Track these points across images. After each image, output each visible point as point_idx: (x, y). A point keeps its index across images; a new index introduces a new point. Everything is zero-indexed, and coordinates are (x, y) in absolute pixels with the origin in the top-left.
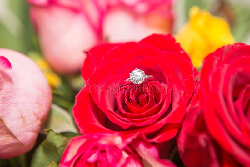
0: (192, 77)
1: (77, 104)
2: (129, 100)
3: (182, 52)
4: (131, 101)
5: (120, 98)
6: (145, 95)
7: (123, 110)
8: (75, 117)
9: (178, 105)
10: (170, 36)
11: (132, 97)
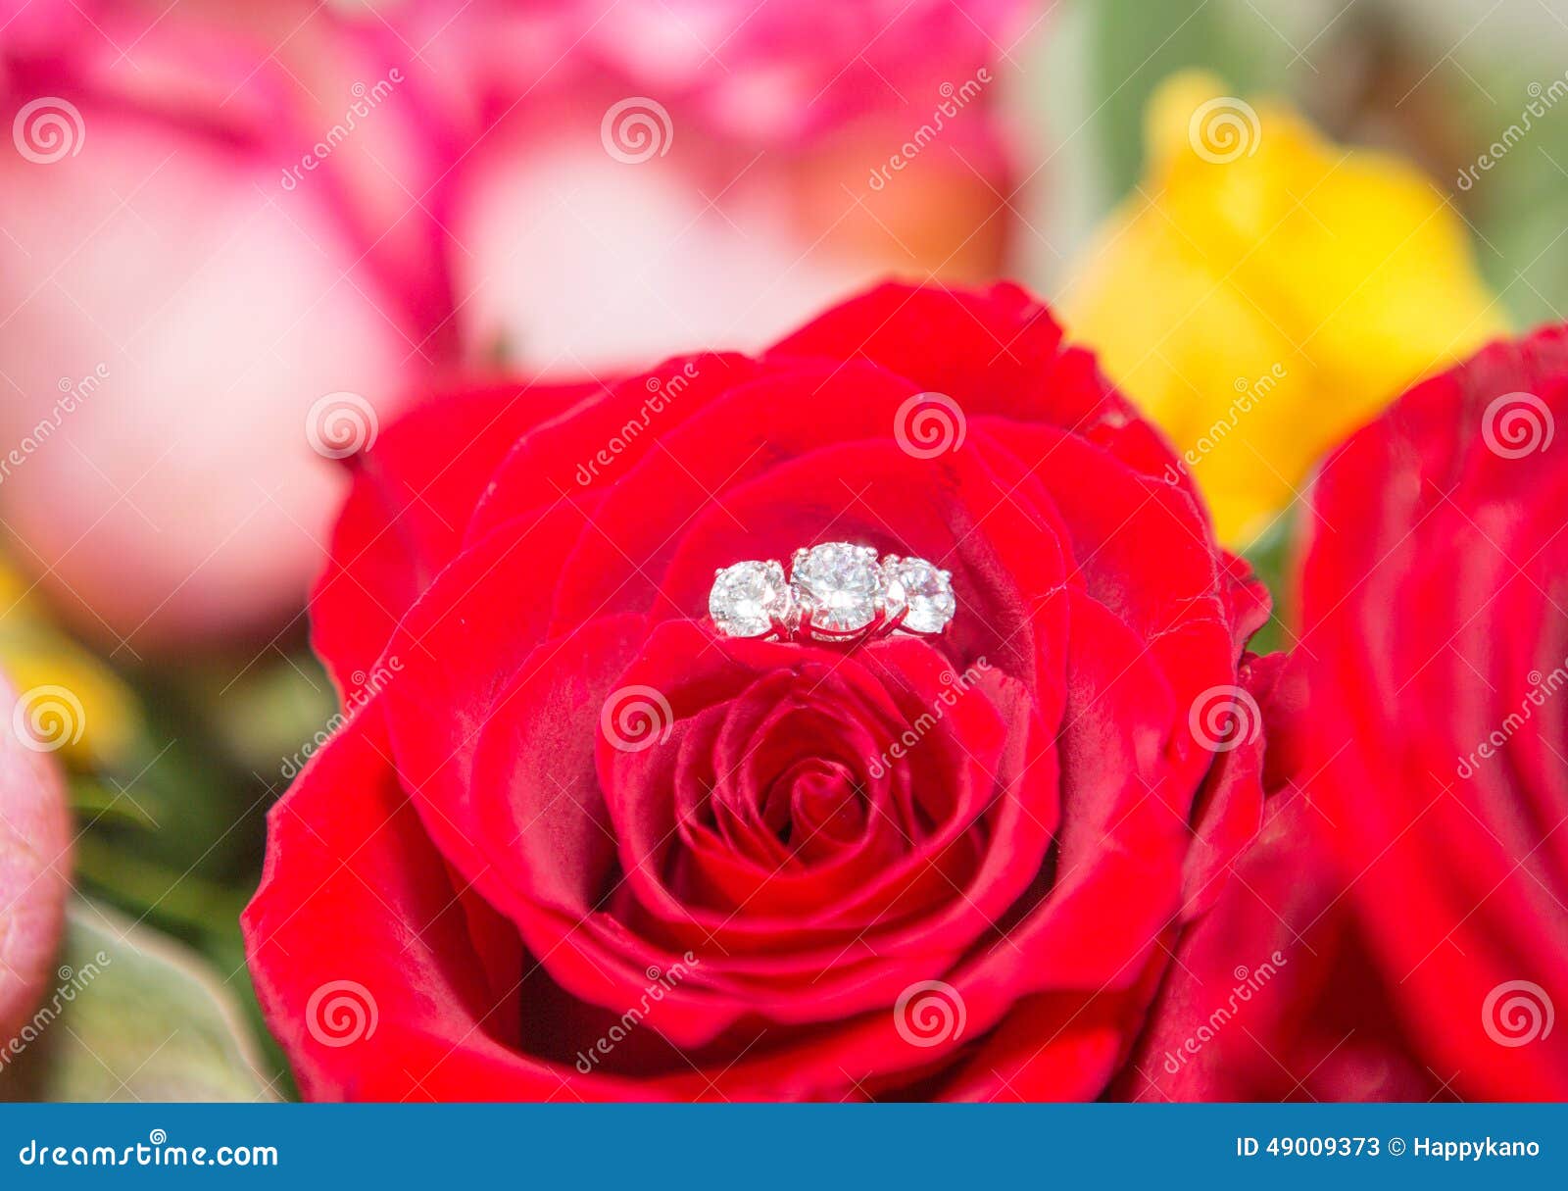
0: (1209, 607)
1: (277, 871)
2: (707, 816)
3: (1117, 420)
4: (721, 824)
5: (640, 803)
6: (840, 767)
7: (663, 896)
8: (263, 980)
9: (1107, 842)
10: (1012, 296)
11: (734, 782)
